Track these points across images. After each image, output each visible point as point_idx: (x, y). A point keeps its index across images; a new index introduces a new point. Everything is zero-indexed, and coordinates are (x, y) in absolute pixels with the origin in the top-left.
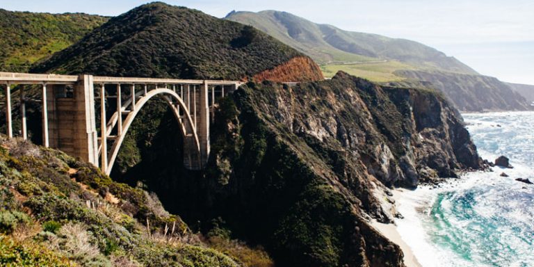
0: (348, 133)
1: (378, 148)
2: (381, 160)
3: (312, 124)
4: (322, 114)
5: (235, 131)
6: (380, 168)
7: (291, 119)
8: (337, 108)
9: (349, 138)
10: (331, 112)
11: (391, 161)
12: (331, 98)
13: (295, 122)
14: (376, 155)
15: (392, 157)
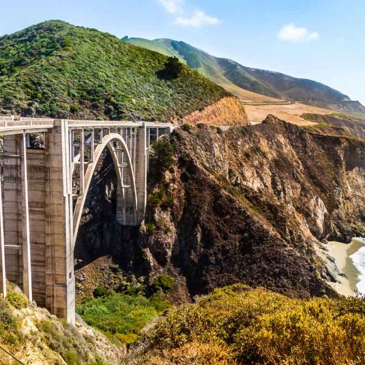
0: (283, 184)
1: (313, 202)
2: (315, 214)
3: (248, 174)
4: (256, 163)
5: (173, 180)
6: (315, 224)
7: (227, 167)
8: (270, 156)
9: (284, 190)
10: (265, 161)
11: (325, 215)
12: (264, 145)
13: (230, 171)
14: (312, 208)
15: (326, 211)
